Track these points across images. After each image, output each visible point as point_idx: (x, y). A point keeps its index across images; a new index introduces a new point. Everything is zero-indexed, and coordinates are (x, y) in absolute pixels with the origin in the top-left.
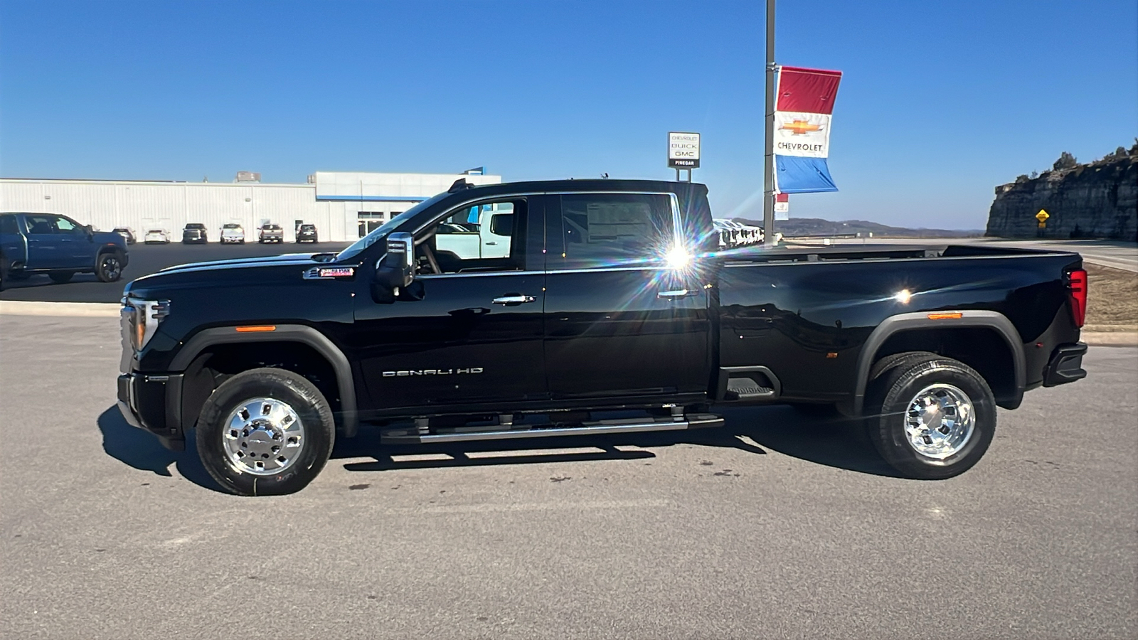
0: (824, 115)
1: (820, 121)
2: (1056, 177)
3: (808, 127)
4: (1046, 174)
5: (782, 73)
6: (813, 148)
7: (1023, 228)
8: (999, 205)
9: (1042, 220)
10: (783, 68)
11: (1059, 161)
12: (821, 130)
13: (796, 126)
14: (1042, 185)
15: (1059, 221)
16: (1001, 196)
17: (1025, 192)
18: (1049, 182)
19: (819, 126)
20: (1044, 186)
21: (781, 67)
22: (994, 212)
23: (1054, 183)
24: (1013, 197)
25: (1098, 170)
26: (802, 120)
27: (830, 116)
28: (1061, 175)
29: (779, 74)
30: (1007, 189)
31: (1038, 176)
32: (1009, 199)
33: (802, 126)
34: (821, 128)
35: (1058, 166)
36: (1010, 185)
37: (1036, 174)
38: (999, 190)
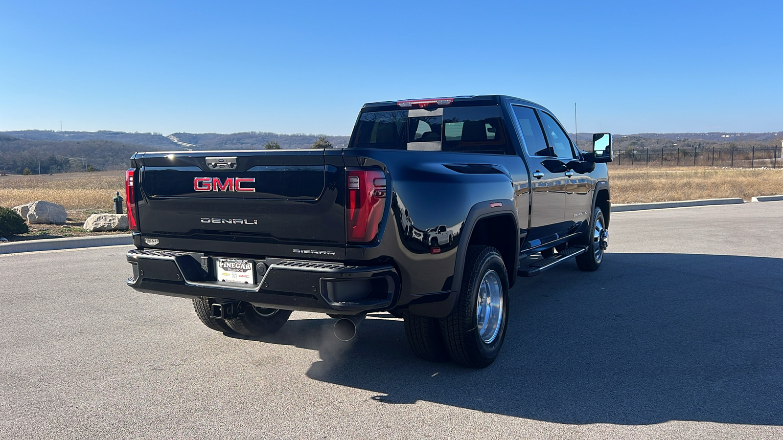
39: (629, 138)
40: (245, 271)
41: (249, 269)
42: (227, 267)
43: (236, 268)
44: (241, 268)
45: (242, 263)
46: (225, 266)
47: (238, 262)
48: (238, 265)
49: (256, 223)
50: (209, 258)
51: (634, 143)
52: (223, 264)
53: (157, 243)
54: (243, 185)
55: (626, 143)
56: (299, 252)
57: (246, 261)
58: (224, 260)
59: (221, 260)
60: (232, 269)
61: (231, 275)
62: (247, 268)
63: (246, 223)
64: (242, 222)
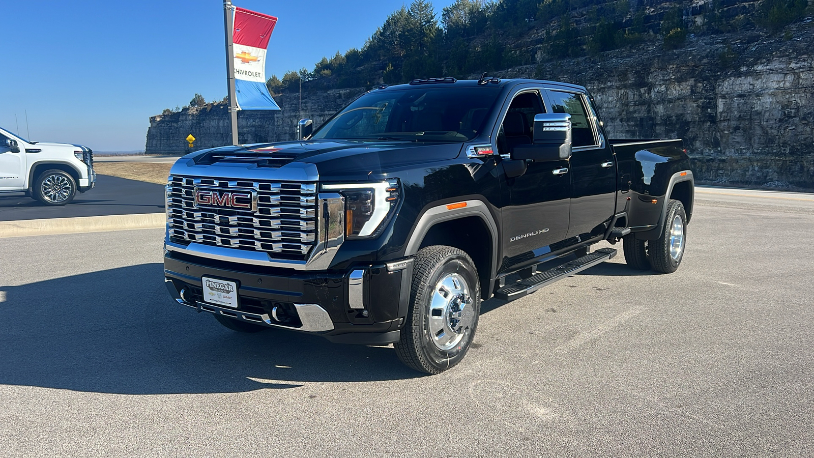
0: (261, 49)
1: (258, 53)
2: (193, 111)
3: (251, 58)
4: (185, 109)
5: (236, 12)
6: (254, 75)
7: (174, 148)
8: (153, 130)
9: (191, 142)
10: (237, 9)
11: (194, 100)
12: (259, 61)
13: (242, 56)
14: (184, 117)
15: (199, 142)
16: (155, 125)
17: (172, 122)
18: (190, 115)
19: (257, 57)
20: (186, 118)
21: (235, 7)
22: (150, 136)
23: (193, 115)
24: (163, 125)
25: (222, 107)
26: (247, 52)
27: (266, 50)
28: (197, 110)
29: (234, 12)
30: (158, 119)
31: (180, 111)
32: (161, 126)
33: (247, 57)
34: (258, 59)
35: (193, 103)
36: (160, 116)
37: (179, 109)
38: (153, 120)
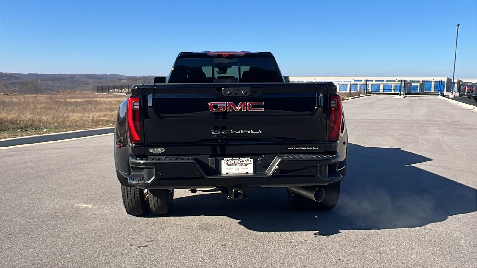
39: (142, 79)
40: (246, 165)
41: (250, 163)
42: (231, 163)
43: (239, 164)
44: (243, 163)
45: (244, 160)
46: (229, 163)
47: (241, 160)
48: (241, 161)
49: (261, 132)
50: (216, 159)
51: (145, 82)
52: (227, 162)
53: (163, 151)
54: (254, 106)
55: (140, 81)
56: (292, 149)
57: (249, 158)
58: (229, 159)
59: (227, 159)
60: (235, 164)
61: (234, 169)
62: (248, 163)
63: (252, 132)
64: (249, 132)
